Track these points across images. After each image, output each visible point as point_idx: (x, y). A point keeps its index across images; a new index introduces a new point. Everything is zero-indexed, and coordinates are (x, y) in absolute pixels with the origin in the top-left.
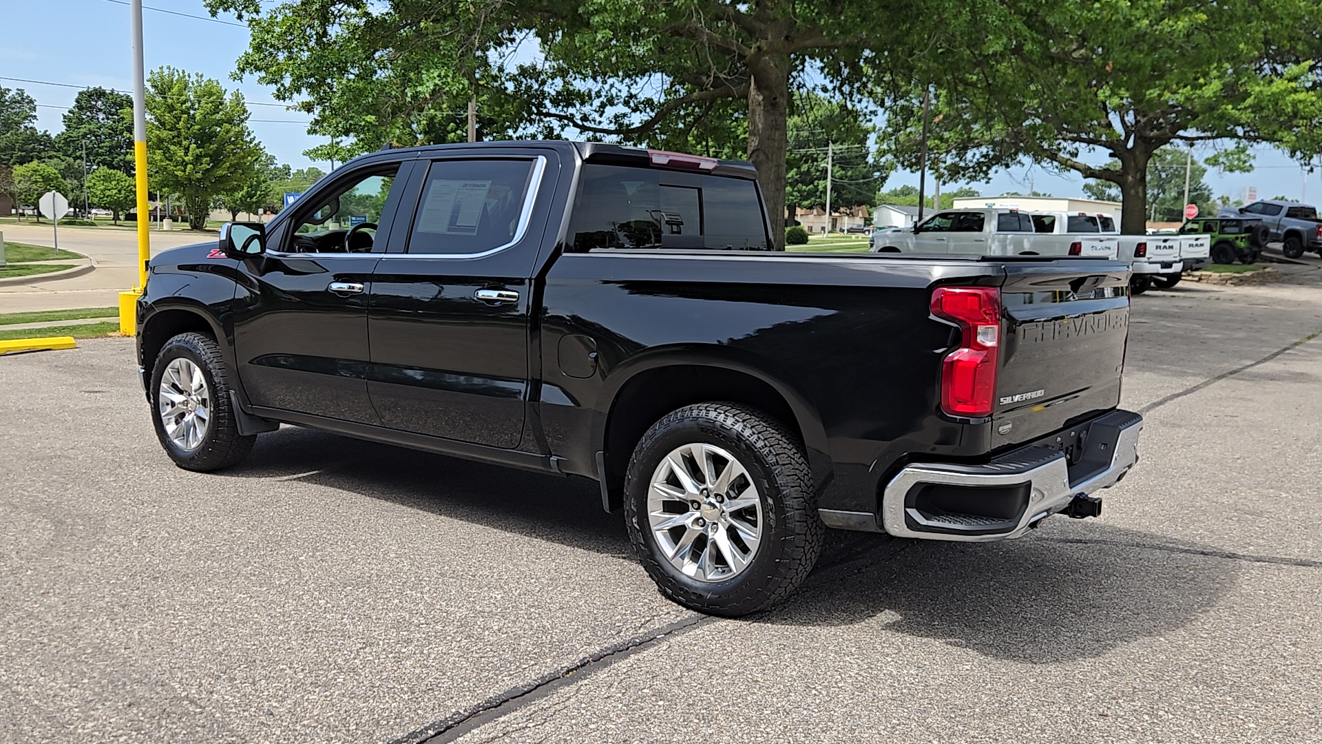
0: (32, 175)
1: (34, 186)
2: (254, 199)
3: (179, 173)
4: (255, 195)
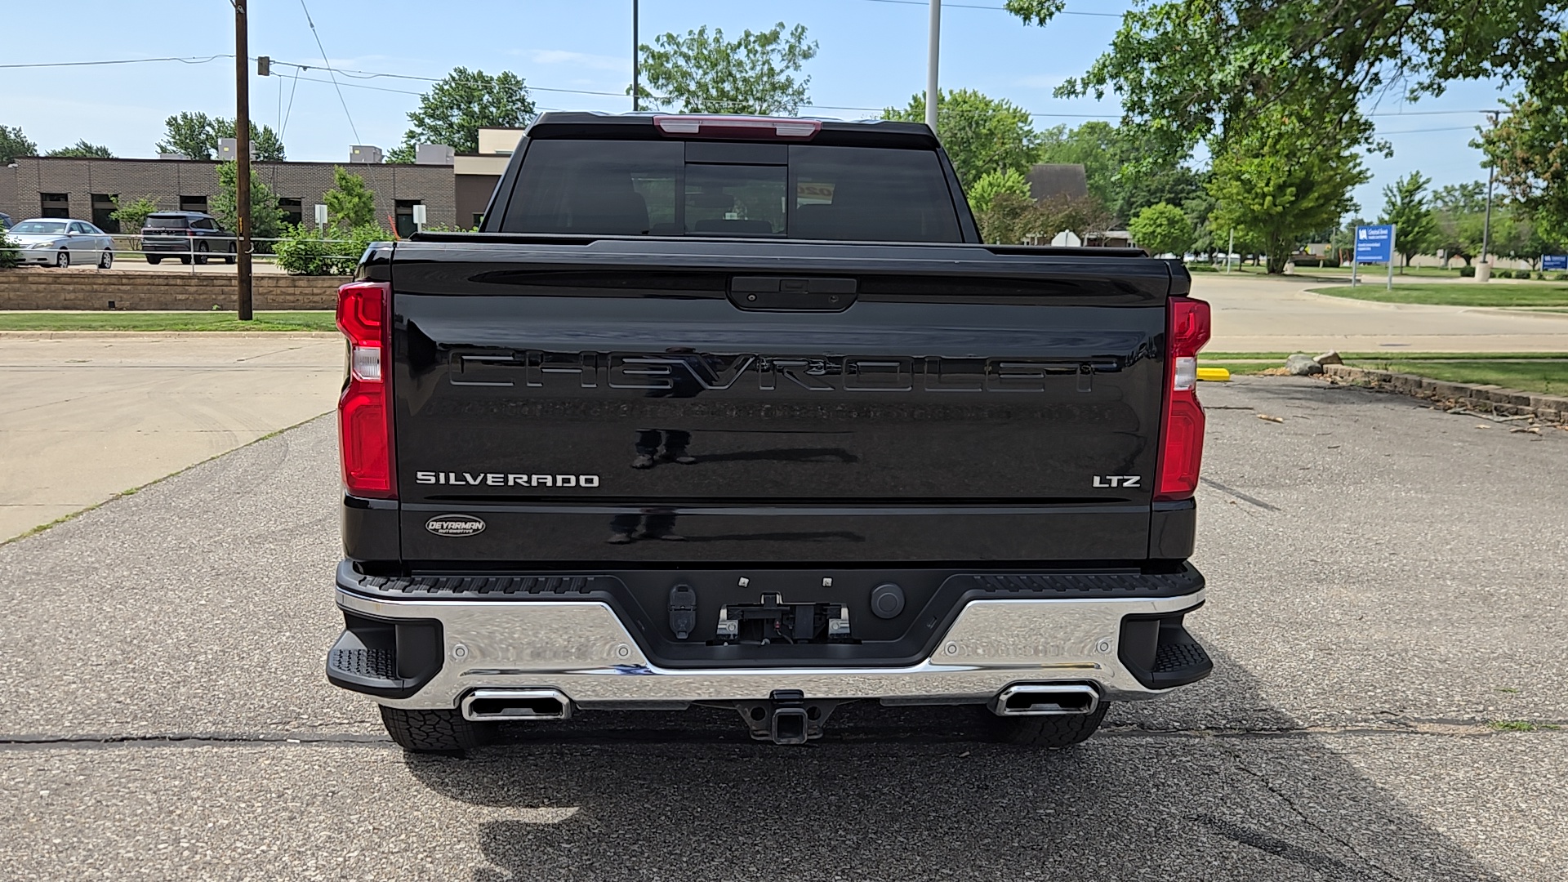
0: (1157, 219)
1: (1159, 230)
2: (1410, 238)
3: (1256, 207)
4: (1411, 232)
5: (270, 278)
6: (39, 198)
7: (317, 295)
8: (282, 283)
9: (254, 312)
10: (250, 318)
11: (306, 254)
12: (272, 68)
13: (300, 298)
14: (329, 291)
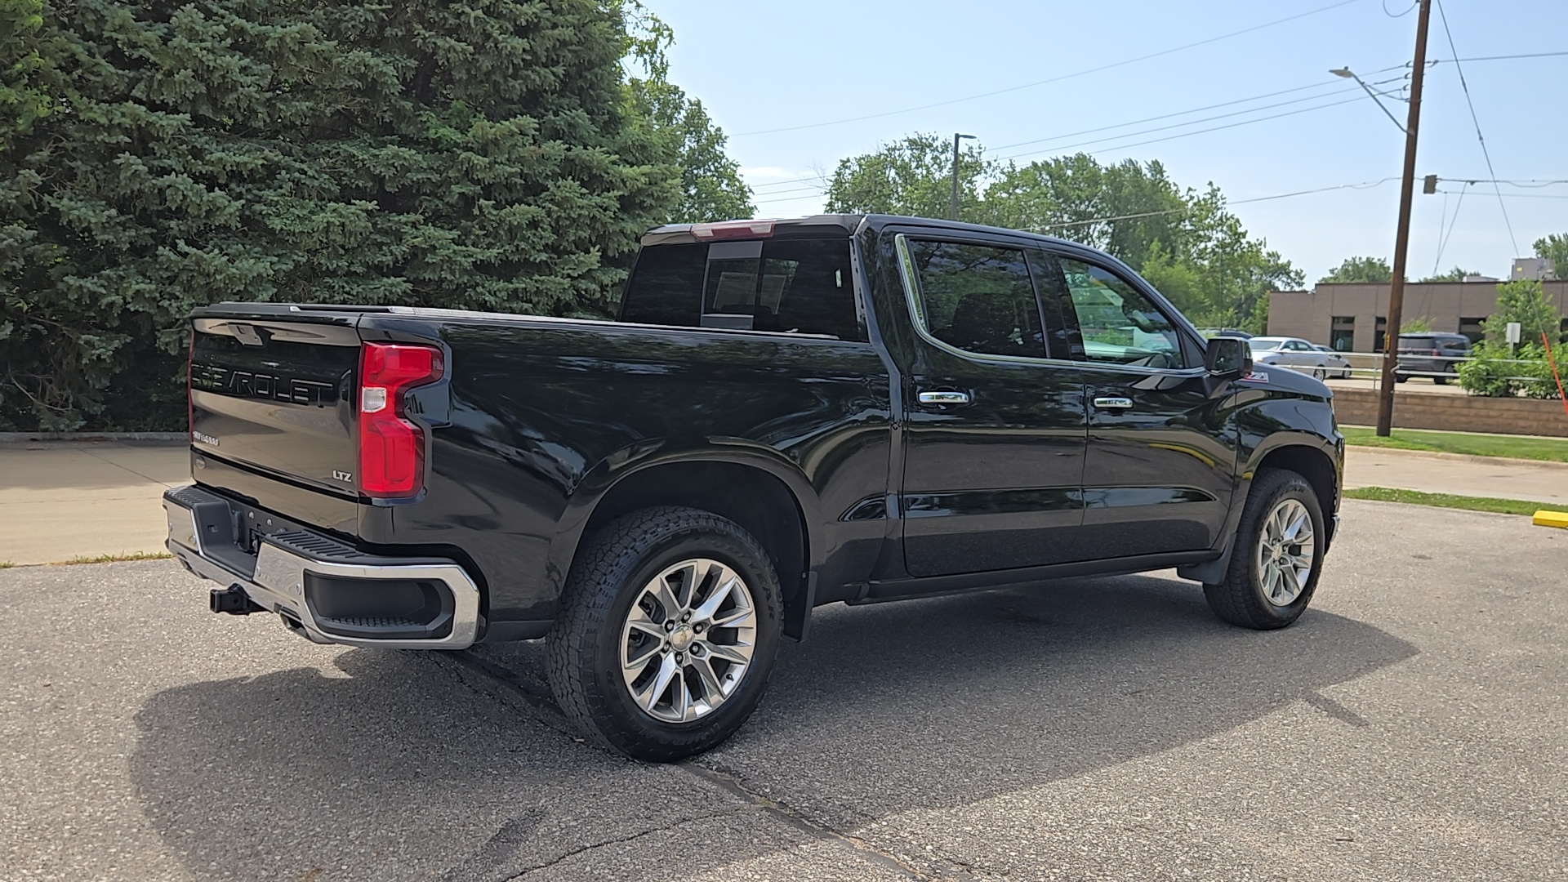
5: (1445, 397)
6: (1330, 320)
7: (1493, 417)
8: (1457, 403)
9: (1392, 429)
10: (1388, 435)
11: (1488, 374)
12: (1438, 186)
13: (1475, 419)
14: (1506, 415)
